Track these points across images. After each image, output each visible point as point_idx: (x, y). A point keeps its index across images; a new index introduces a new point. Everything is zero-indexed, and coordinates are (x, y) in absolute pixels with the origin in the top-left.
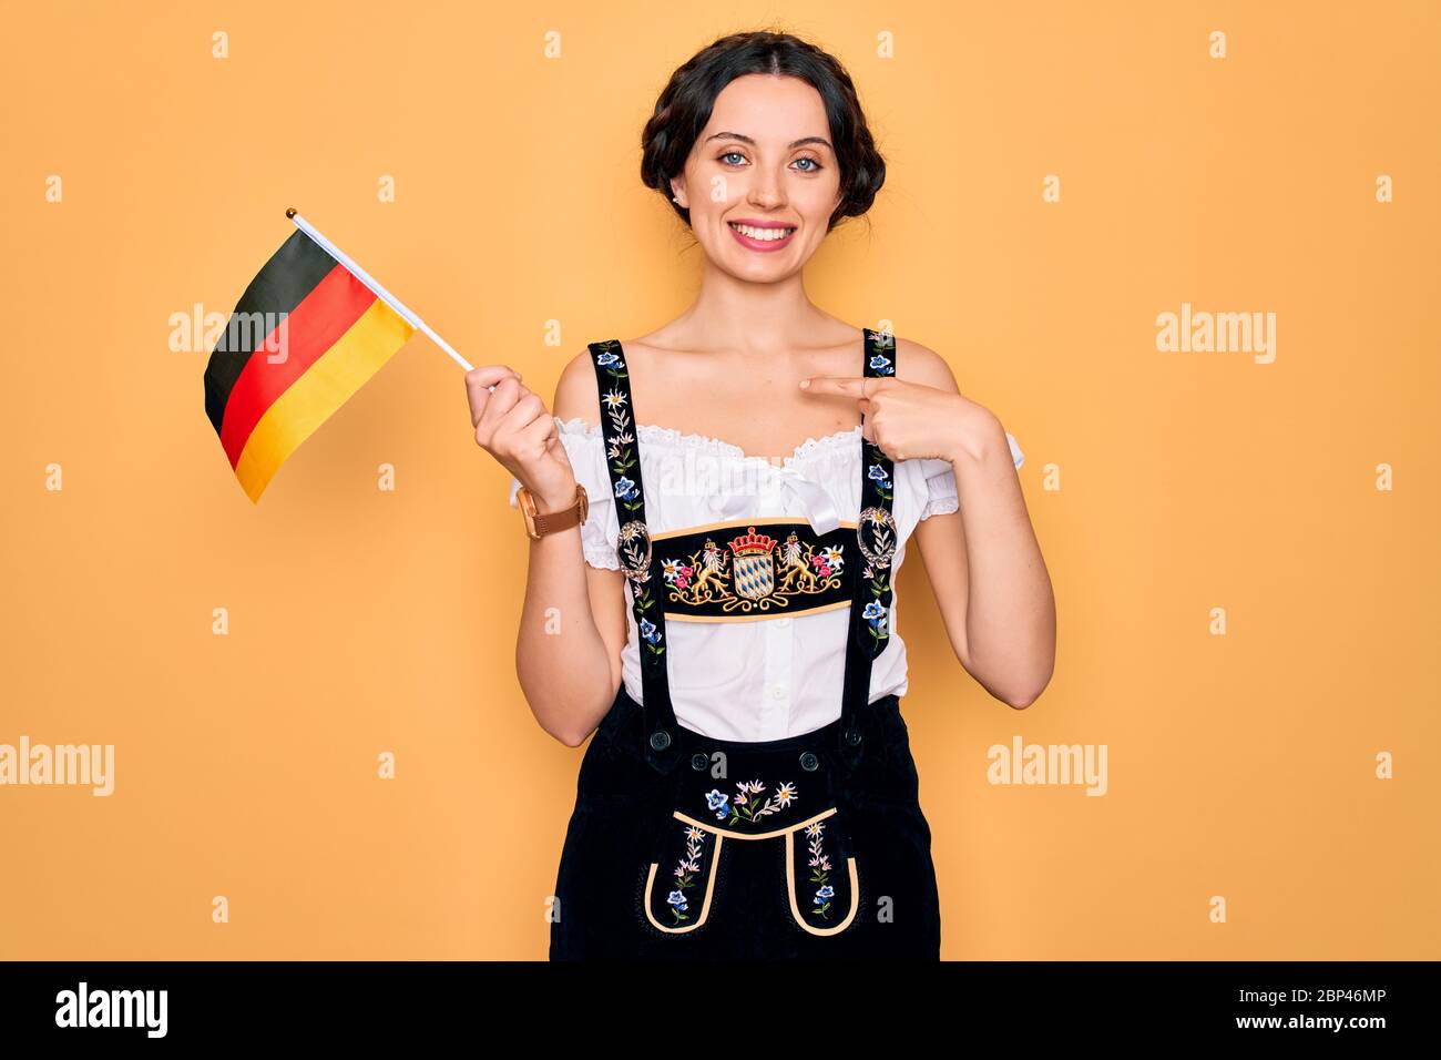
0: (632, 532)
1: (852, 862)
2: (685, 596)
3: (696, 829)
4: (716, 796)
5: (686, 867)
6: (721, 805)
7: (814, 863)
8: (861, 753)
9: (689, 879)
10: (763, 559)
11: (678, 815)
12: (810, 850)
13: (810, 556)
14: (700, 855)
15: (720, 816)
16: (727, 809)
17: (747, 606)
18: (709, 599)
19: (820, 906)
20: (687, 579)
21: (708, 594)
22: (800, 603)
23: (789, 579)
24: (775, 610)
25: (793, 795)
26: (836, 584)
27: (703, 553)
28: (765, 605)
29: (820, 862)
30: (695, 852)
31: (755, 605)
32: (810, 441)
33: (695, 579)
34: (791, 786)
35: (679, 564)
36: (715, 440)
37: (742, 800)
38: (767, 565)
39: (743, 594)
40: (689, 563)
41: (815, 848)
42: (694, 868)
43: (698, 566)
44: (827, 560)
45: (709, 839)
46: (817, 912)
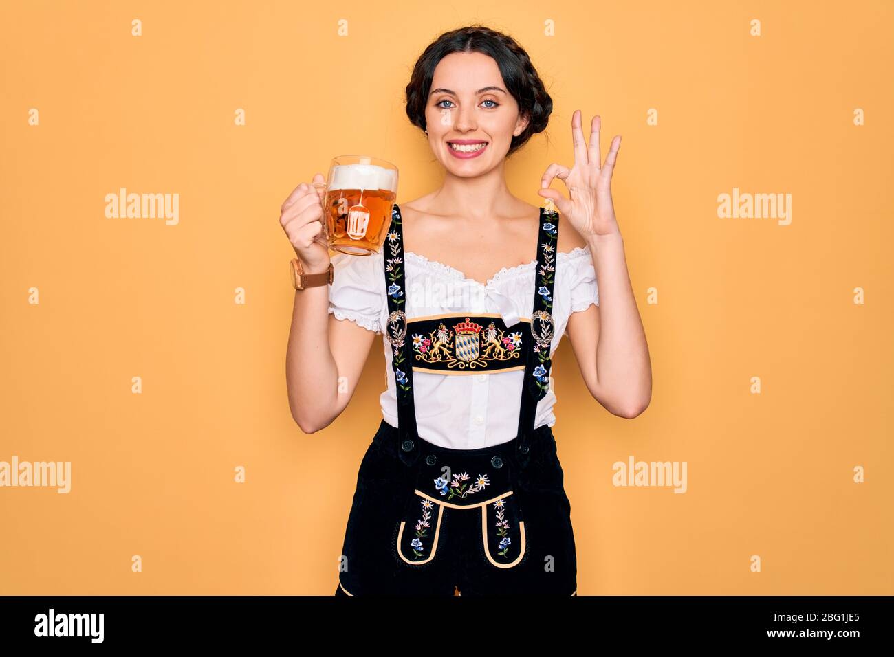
0: (396, 316)
1: (522, 524)
2: (425, 357)
3: (428, 501)
4: (440, 481)
5: (422, 524)
6: (443, 487)
7: (499, 524)
8: (528, 459)
9: (424, 531)
10: (473, 337)
11: (418, 492)
12: (497, 516)
13: (502, 337)
14: (430, 517)
15: (443, 494)
16: (447, 489)
17: (462, 365)
18: (439, 360)
19: (502, 550)
20: (427, 347)
21: (439, 357)
22: (494, 365)
23: (488, 350)
24: (479, 369)
25: (487, 483)
26: (516, 355)
27: (437, 331)
28: (473, 365)
29: (503, 524)
30: (427, 516)
31: (467, 365)
32: (504, 269)
33: (432, 347)
34: (485, 477)
35: (422, 338)
36: (448, 267)
37: (456, 484)
38: (475, 342)
39: (460, 358)
40: (429, 337)
41: (500, 515)
42: (427, 525)
43: (434, 339)
44: (512, 341)
45: (436, 507)
46: (501, 554)
